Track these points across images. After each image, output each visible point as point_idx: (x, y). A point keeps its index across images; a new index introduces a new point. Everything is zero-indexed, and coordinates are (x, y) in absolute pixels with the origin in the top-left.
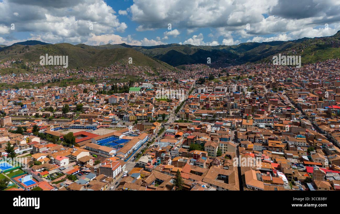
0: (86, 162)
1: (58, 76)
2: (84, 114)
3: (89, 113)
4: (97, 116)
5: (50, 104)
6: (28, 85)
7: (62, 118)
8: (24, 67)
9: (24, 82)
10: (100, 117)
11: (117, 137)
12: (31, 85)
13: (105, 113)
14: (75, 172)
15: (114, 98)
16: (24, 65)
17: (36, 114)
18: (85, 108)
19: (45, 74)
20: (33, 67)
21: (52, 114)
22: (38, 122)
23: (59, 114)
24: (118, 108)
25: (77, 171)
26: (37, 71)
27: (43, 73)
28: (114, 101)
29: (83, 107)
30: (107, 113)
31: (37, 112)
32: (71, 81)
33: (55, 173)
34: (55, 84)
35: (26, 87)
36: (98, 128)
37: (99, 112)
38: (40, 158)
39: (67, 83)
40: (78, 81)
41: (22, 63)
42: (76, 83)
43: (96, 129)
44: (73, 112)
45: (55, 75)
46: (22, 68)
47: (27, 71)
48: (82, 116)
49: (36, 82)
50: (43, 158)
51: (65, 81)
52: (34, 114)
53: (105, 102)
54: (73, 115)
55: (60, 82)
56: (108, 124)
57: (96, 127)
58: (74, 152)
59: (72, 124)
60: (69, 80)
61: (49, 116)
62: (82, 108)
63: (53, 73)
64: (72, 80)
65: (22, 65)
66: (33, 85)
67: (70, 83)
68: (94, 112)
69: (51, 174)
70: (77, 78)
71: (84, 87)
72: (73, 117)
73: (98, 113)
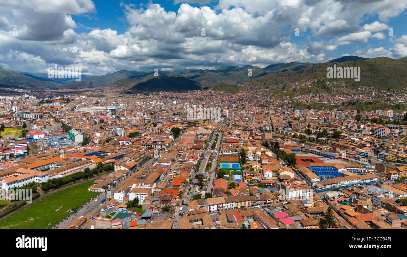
0: (283, 180)
1: (359, 98)
2: (336, 142)
3: (342, 141)
4: (349, 147)
5: (312, 127)
6: (321, 107)
7: (315, 143)
8: (324, 87)
9: (318, 102)
10: (352, 148)
11: (337, 169)
12: (324, 106)
13: (361, 145)
14: (268, 184)
15: (381, 130)
16: (325, 85)
17: (295, 134)
18: (343, 136)
19: (345, 95)
20: (334, 87)
21: (308, 137)
22: (288, 141)
23: (313, 138)
24: (383, 142)
25: (270, 184)
26: (337, 92)
27: (343, 94)
28: (381, 133)
29: (342, 134)
30: (364, 146)
31: (296, 133)
32: (370, 105)
33: (257, 180)
34: (350, 108)
35: (319, 108)
36: (335, 159)
37: (355, 142)
38: (255, 166)
39: (364, 108)
40: (379, 106)
41: (323, 83)
42: (375, 108)
43: (333, 159)
44: (327, 138)
45: (356, 97)
46: (322, 88)
47: (327, 91)
48: (333, 143)
49: (330, 104)
50: (257, 167)
51: (362, 105)
52: (293, 134)
53: (371, 133)
54: (326, 141)
55: (356, 105)
56: (350, 157)
57: (334, 157)
58: (281, 169)
59: (314, 149)
60: (367, 104)
61: (305, 138)
62: (340, 135)
63: (354, 95)
64: (371, 103)
65: (322, 84)
66: (326, 107)
67: (367, 107)
68: (350, 141)
69: (253, 180)
70: (378, 102)
71: (382, 113)
72: (326, 143)
73: (353, 144)
